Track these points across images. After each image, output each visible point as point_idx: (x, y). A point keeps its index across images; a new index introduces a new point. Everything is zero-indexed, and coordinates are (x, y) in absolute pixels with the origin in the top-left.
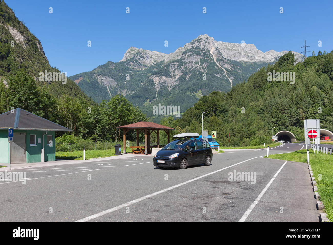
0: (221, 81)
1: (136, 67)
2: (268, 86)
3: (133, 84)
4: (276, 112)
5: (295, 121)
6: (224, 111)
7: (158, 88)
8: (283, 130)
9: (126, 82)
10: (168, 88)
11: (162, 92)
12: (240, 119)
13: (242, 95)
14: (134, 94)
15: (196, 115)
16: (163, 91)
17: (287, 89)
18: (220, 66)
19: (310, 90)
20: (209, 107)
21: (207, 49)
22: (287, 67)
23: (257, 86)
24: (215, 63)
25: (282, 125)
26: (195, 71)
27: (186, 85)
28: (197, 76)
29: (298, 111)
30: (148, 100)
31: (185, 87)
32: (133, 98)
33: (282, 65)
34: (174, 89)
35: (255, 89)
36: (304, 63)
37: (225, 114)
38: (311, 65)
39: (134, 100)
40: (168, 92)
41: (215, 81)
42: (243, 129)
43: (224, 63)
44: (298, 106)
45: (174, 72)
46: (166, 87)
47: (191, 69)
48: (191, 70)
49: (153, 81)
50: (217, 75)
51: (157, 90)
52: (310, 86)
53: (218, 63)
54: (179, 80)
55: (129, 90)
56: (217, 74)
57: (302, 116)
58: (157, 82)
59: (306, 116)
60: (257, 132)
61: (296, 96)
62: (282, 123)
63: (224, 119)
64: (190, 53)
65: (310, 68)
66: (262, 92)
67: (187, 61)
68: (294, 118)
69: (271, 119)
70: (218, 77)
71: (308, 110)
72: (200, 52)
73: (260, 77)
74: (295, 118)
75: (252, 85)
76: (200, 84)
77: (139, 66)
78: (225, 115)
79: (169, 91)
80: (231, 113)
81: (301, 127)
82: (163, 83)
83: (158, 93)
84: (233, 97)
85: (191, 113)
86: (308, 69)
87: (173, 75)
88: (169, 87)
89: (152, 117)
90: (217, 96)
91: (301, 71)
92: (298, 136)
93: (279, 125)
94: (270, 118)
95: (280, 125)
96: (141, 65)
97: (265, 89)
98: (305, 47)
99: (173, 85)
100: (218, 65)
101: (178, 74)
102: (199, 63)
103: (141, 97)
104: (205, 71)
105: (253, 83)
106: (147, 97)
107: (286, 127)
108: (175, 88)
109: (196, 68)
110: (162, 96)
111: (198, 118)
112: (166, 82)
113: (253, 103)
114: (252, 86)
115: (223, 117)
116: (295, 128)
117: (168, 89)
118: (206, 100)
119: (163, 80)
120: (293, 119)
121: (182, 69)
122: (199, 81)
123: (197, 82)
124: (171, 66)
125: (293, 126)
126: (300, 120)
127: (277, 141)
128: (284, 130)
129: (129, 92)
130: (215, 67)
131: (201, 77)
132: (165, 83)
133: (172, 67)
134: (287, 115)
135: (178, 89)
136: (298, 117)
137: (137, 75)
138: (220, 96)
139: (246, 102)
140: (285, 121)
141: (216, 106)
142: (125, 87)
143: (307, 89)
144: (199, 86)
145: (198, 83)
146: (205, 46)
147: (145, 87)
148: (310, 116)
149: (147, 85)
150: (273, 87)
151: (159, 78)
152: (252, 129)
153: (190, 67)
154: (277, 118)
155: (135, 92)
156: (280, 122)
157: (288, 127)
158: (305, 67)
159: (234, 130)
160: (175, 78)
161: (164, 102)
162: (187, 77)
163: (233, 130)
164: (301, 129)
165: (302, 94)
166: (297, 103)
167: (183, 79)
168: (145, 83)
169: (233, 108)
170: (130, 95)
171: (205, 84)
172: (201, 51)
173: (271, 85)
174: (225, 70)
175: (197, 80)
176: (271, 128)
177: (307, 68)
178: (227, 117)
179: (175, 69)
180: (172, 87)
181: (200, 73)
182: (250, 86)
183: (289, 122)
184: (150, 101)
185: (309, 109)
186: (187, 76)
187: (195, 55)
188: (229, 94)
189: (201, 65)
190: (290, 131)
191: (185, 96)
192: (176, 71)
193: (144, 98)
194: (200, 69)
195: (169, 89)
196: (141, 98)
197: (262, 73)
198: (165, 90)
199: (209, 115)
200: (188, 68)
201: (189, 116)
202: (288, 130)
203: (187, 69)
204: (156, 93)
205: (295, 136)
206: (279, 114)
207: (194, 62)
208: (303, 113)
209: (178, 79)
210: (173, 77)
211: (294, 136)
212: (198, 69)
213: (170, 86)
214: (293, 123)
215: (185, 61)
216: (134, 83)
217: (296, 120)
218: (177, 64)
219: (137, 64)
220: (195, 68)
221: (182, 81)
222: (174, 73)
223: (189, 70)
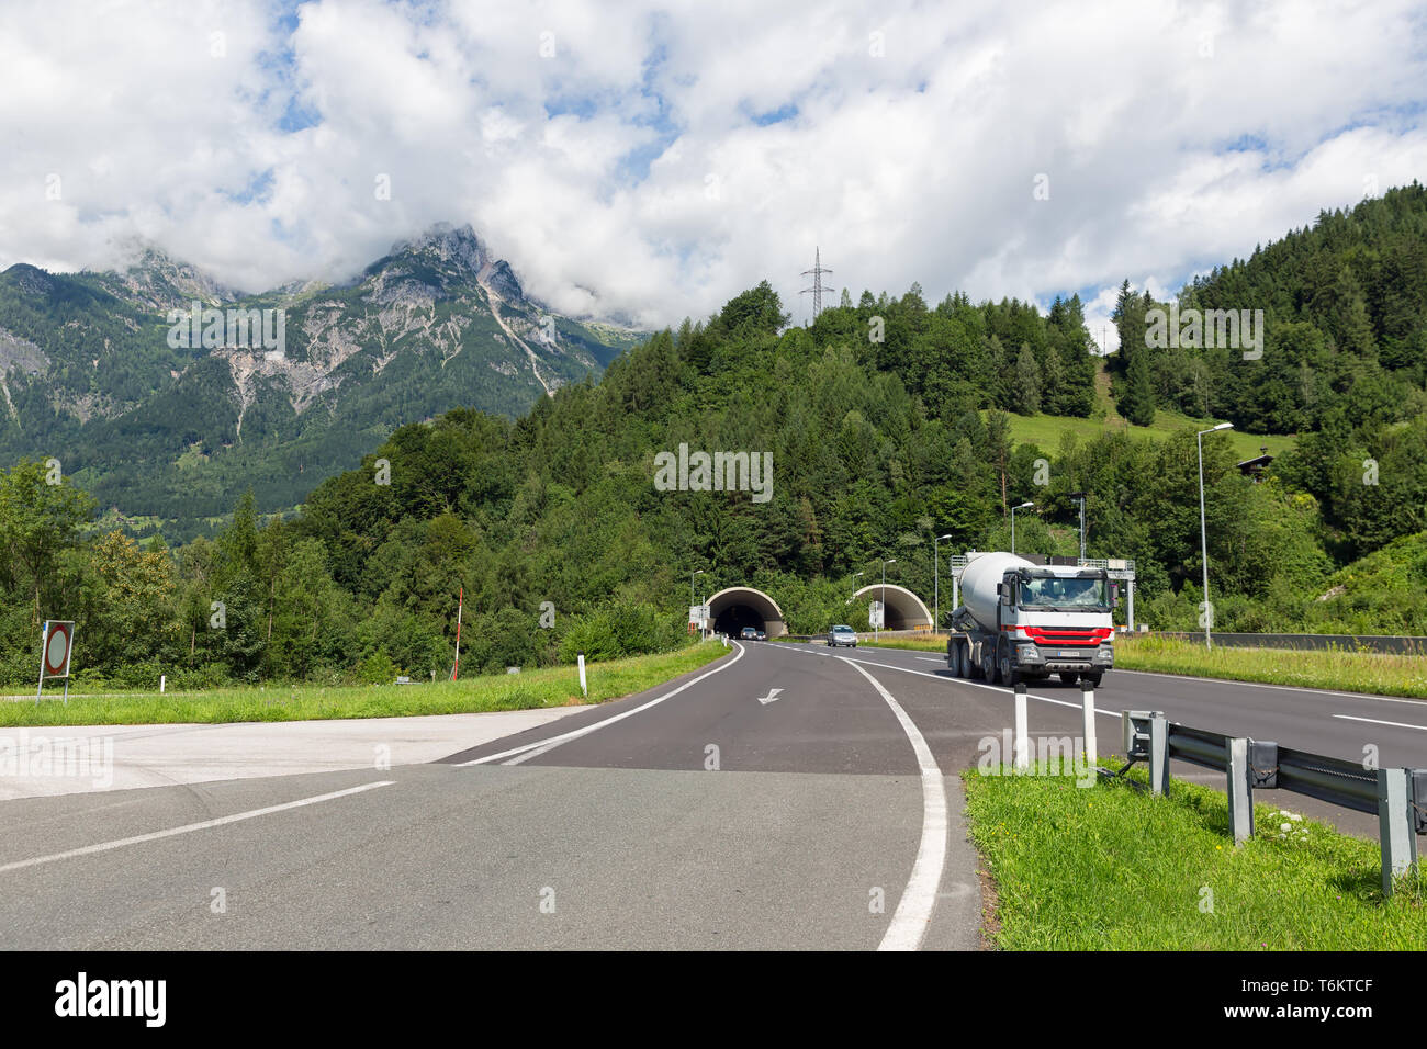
0: (514, 393)
1: (154, 302)
2: (683, 405)
3: (131, 371)
4: (708, 508)
5: (783, 546)
6: (495, 495)
7: (246, 400)
8: (736, 585)
9: (96, 363)
10: (291, 400)
11: (264, 417)
12: (554, 533)
13: (576, 433)
14: (131, 416)
15: (363, 506)
16: (270, 414)
17: (753, 419)
18: (515, 333)
19: (839, 425)
20: (428, 475)
21: (466, 265)
22: (754, 340)
23: (637, 402)
24: (495, 319)
25: (733, 564)
26: (411, 344)
27: (371, 398)
28: (421, 365)
29: (795, 506)
30: (195, 448)
31: (365, 401)
32: (123, 432)
33: (734, 331)
34: (318, 407)
35: (629, 410)
36: (814, 327)
37: (497, 509)
38: (838, 339)
39: (127, 440)
40: (292, 419)
41: (488, 390)
42: (561, 570)
43: (529, 324)
44: (794, 485)
45: (323, 339)
46: (283, 397)
47: (398, 334)
48: (395, 339)
49: (229, 368)
50: (498, 369)
51: (244, 407)
52: (838, 410)
53: (505, 323)
54: (345, 372)
55: (108, 397)
56: (499, 363)
57: (811, 527)
58: (246, 372)
59: (824, 529)
60: (620, 588)
61: (787, 448)
62: (732, 554)
63: (491, 527)
64: (397, 272)
65: (836, 349)
66: (656, 427)
67: (381, 303)
68: (779, 533)
69: (690, 537)
70: (504, 376)
71: (831, 504)
72: (439, 273)
73: (651, 365)
74: (784, 535)
75: (618, 395)
76: (429, 397)
77: (168, 301)
78: (498, 512)
79: (298, 413)
80: (525, 505)
81: (806, 572)
82: (273, 378)
83: (246, 419)
84: (539, 440)
85: (343, 495)
86: (829, 349)
87: (317, 351)
88: (299, 399)
89: (207, 519)
90: (469, 427)
91: (804, 357)
92: (794, 609)
93: (721, 562)
94: (683, 529)
95: (724, 563)
96: (179, 297)
97: (671, 416)
98: (818, 272)
99: (314, 392)
100: (504, 327)
101: (342, 350)
102: (432, 315)
103: (166, 431)
104: (451, 347)
105: (624, 386)
106: (195, 434)
107: (750, 574)
108: (323, 406)
109: (418, 331)
110: (264, 432)
111: (372, 518)
112: (284, 376)
113: (616, 466)
114: (621, 400)
115: (485, 520)
116: (783, 575)
117: (294, 406)
118: (420, 441)
119: (275, 364)
120: (773, 541)
121: (358, 332)
122: (425, 384)
123: (419, 386)
124: (311, 312)
125: (775, 568)
126: (800, 545)
127: (709, 633)
128: (740, 585)
129: (107, 406)
130: (495, 336)
131: (435, 371)
132: (282, 382)
133: (315, 317)
134: (752, 520)
135: (336, 411)
136: (795, 532)
137: (152, 337)
138: (484, 430)
139: (591, 461)
140: (743, 545)
141: (461, 469)
142: (92, 382)
143: (830, 421)
144: (427, 405)
145: (422, 391)
146: (458, 254)
147: (186, 389)
148: (840, 528)
149: (196, 380)
150: (700, 410)
151: (254, 357)
152: (598, 573)
153: (395, 327)
154: (713, 533)
155: (138, 406)
156: (724, 551)
157: (756, 572)
158: (820, 341)
159: (519, 576)
160: (327, 363)
161: (267, 459)
162: (378, 366)
163: (512, 578)
164: (804, 579)
165: (811, 438)
166: (792, 473)
167: (362, 373)
168: (189, 374)
169: (534, 481)
170: (113, 418)
171: (450, 397)
172: (440, 270)
173: (694, 402)
174: (530, 352)
175: (420, 378)
176: (686, 574)
177: (824, 347)
178: (503, 519)
179: (330, 328)
180: (310, 398)
181: (432, 353)
182: (612, 399)
183: (759, 551)
184: (206, 452)
185: (835, 499)
186: (378, 359)
187: (417, 282)
188: (522, 426)
189: (436, 324)
190: (764, 589)
191: (363, 440)
192: (334, 336)
193: (180, 438)
194: (435, 337)
195: (298, 407)
196: (165, 435)
197: (660, 351)
198: (277, 407)
199: (426, 508)
200: (385, 331)
201: (330, 510)
202: (754, 586)
203: (381, 331)
204: (237, 417)
205: (784, 610)
206: (723, 516)
207: (412, 310)
208: (814, 517)
209: (339, 367)
210: (319, 359)
211: (778, 609)
212: (425, 338)
213: (300, 393)
214: (775, 556)
215: (374, 299)
216: (136, 366)
217: (788, 541)
218: (339, 308)
219: (161, 293)
220: (411, 333)
221: (357, 377)
222: (322, 345)
223: (390, 337)
